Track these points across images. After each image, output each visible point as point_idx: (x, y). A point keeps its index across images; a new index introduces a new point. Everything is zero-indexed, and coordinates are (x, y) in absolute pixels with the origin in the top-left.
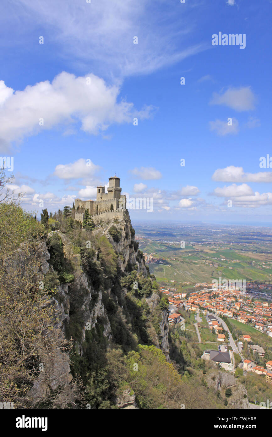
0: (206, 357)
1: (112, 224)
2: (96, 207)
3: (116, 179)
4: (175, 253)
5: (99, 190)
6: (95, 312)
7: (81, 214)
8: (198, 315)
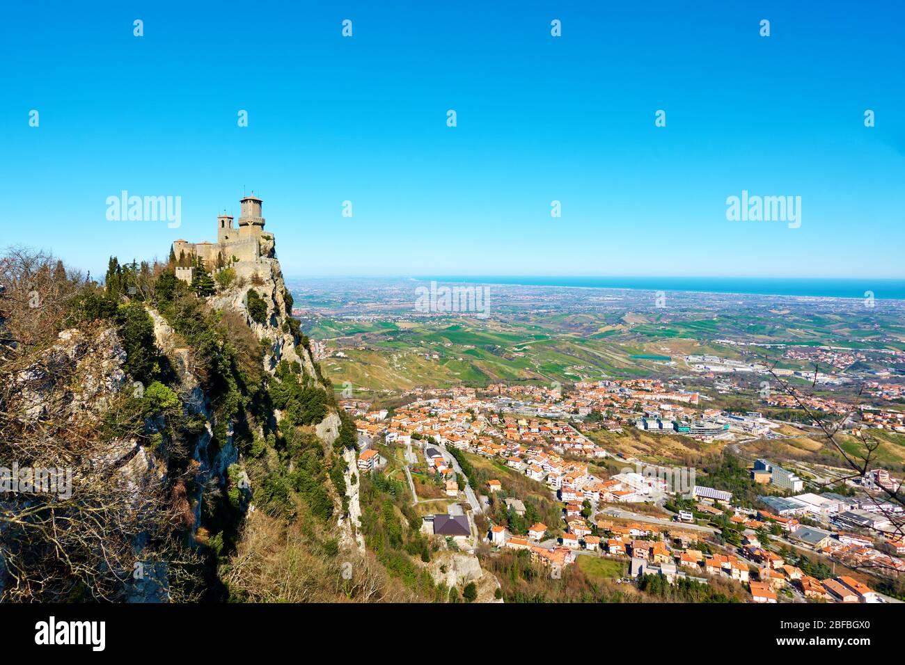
0: (427, 528)
1: (250, 287)
2: (218, 254)
3: (255, 201)
4: (365, 337)
5: (223, 222)
6: (220, 462)
7: (188, 269)
8: (410, 448)
